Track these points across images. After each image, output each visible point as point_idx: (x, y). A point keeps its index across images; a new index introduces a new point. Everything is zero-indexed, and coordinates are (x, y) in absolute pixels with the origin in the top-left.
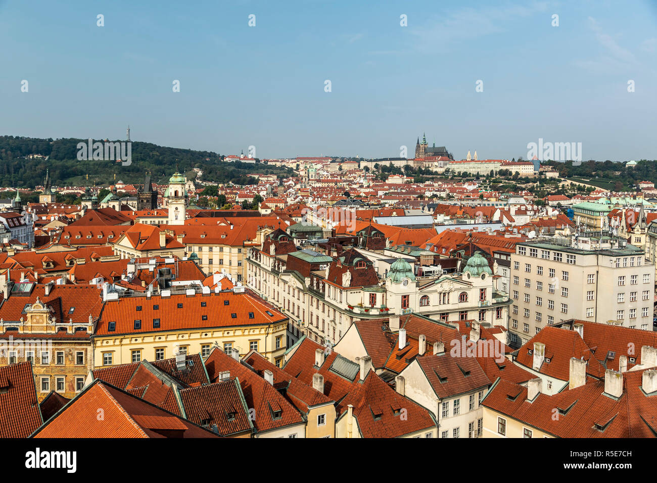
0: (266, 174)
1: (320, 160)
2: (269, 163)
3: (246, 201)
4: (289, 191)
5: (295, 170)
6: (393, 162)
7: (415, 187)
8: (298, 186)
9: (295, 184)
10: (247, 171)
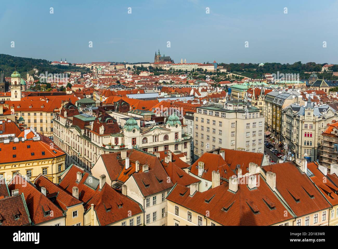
0: (75, 71)
1: (104, 64)
2: (76, 66)
3: (62, 86)
4: (87, 81)
5: (91, 69)
6: (143, 65)
7: (155, 77)
8: (92, 78)
9: (91, 77)
10: (64, 70)
